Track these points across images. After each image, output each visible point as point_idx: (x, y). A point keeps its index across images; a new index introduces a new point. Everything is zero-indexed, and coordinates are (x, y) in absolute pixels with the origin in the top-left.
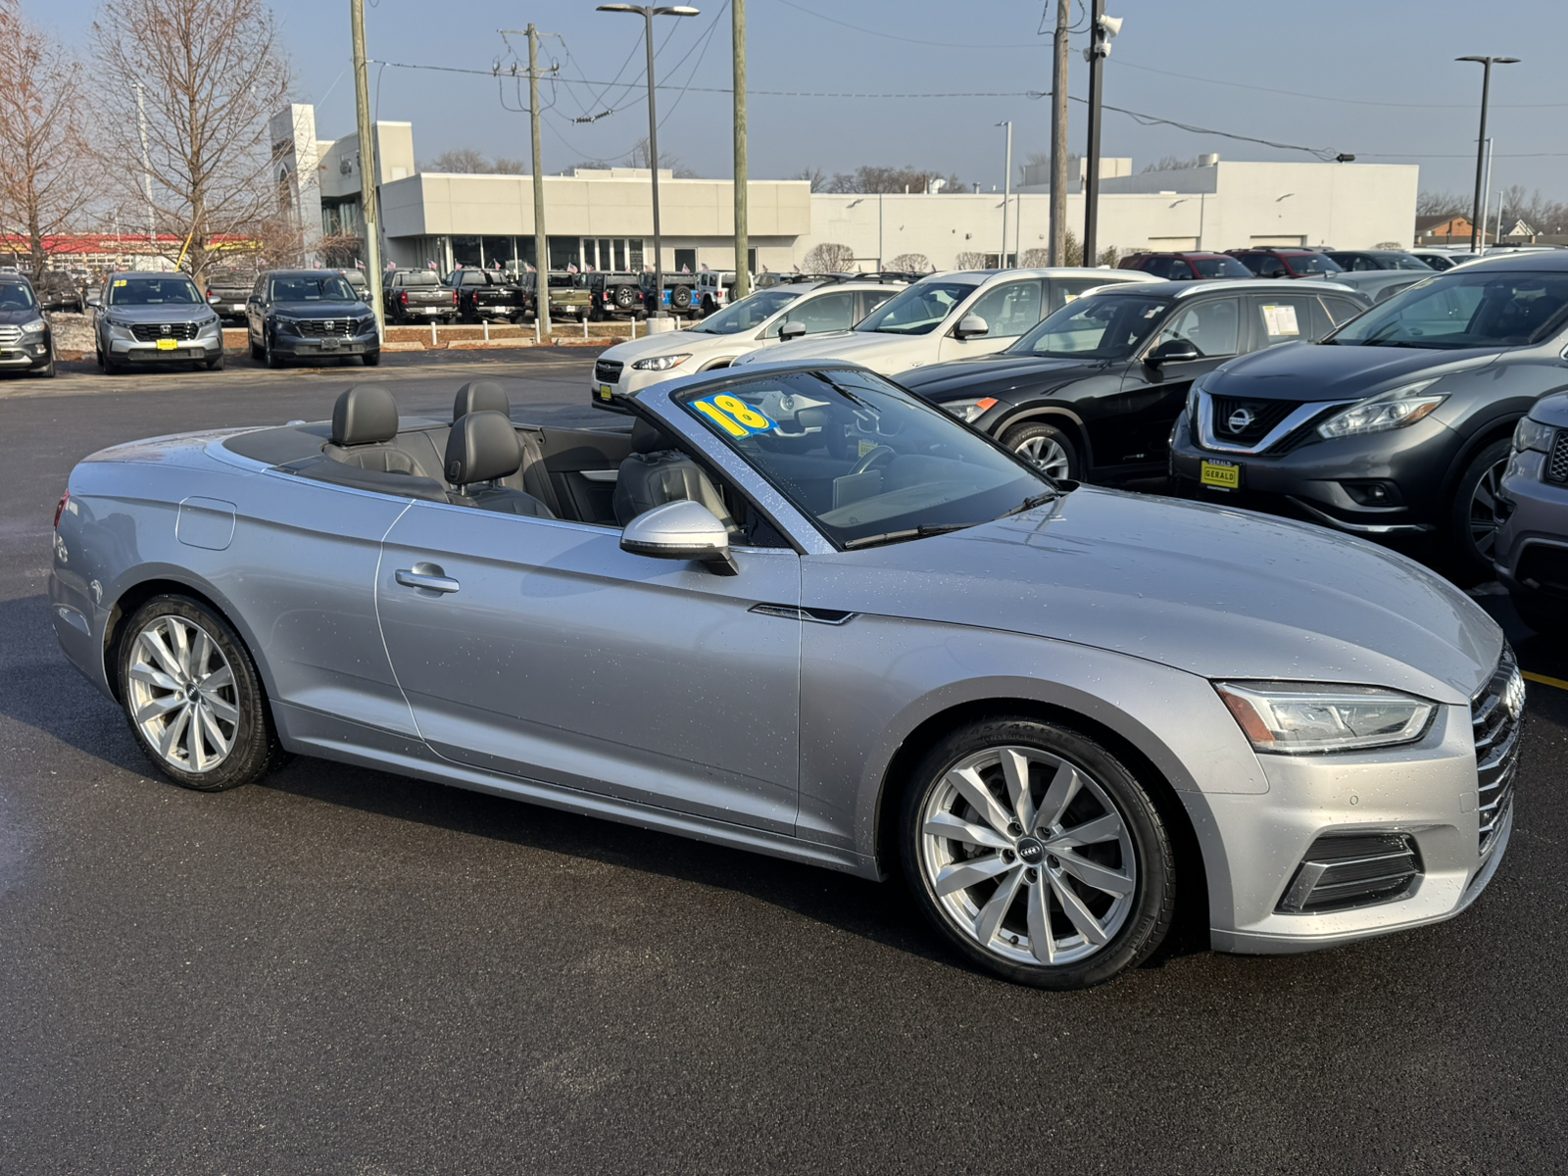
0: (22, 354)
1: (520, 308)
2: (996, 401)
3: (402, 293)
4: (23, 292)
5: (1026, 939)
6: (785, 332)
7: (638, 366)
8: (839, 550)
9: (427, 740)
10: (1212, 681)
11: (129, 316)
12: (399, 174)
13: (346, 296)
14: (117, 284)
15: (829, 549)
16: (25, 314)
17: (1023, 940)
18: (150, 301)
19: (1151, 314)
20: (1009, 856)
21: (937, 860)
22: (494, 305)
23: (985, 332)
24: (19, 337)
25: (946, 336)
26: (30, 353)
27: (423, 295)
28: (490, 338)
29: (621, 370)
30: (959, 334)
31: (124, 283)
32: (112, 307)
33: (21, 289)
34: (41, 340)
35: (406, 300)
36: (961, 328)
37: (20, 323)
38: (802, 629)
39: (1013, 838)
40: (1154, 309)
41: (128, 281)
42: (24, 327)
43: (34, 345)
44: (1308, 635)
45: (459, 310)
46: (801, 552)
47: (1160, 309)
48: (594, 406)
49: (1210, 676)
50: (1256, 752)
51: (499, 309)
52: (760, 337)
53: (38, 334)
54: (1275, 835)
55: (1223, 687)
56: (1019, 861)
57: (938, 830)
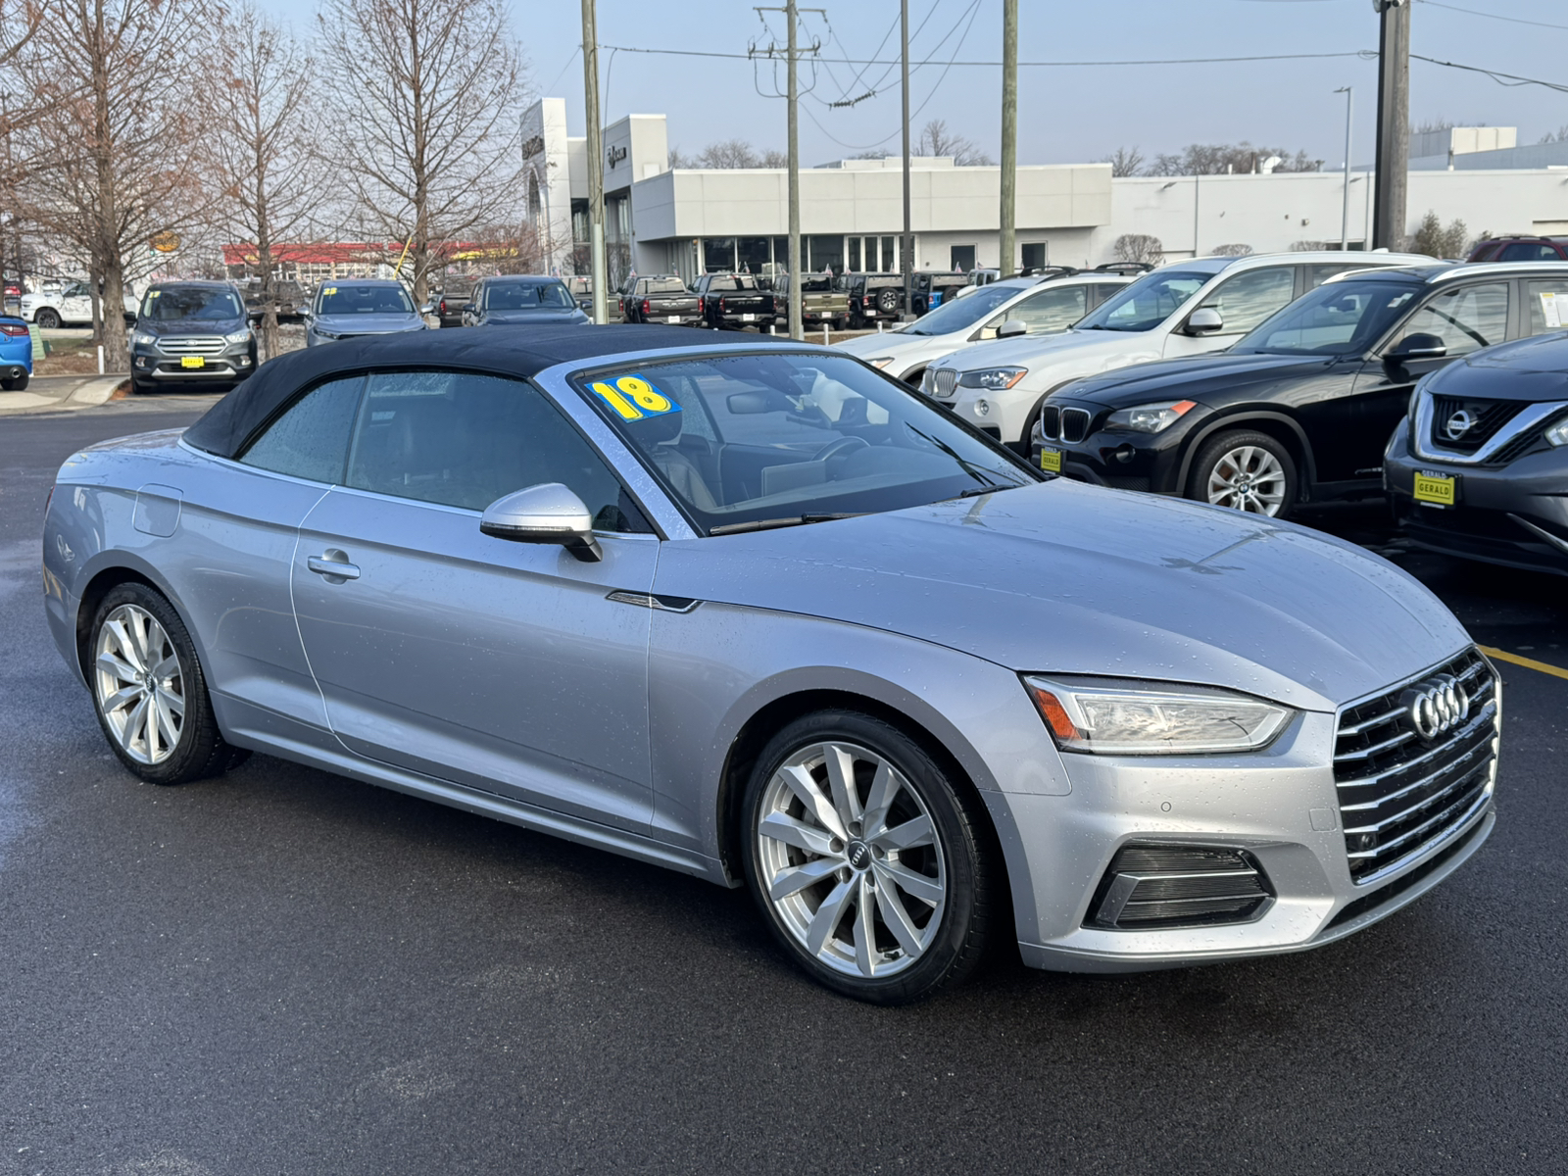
0: (225, 366)
2: (1194, 404)
3: (644, 302)
4: (231, 300)
6: (1002, 332)
8: (700, 535)
9: (336, 733)
10: (1021, 674)
11: (335, 326)
12: (654, 171)
14: (326, 292)
15: (690, 534)
16: (232, 323)
18: (360, 310)
19: (1396, 303)
21: (773, 865)
22: (743, 313)
23: (1219, 327)
24: (223, 348)
25: (1174, 332)
26: (234, 365)
27: (667, 303)
30: (1188, 330)
31: (334, 291)
32: (322, 316)
33: (229, 297)
34: (246, 351)
35: (649, 308)
36: (1191, 323)
37: (225, 333)
38: (651, 616)
40: (1400, 296)
41: (339, 288)
42: (228, 337)
43: (238, 356)
44: (1146, 630)
46: (662, 537)
47: (1407, 296)
49: (1017, 669)
50: (1059, 750)
51: (748, 317)
53: (243, 345)
54: (1078, 840)
55: (1029, 680)
57: (776, 831)
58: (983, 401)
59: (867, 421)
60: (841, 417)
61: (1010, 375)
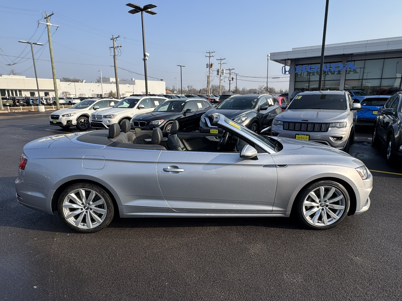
2: (164, 120)
6: (95, 108)
7: (63, 116)
19: (182, 104)
23: (144, 108)
25: (137, 108)
29: (59, 117)
30: (138, 108)
36: (139, 107)
40: (183, 103)
47: (184, 103)
48: (50, 125)
52: (90, 109)
58: (109, 120)
59: (72, 124)
60: (66, 124)
61: (113, 116)
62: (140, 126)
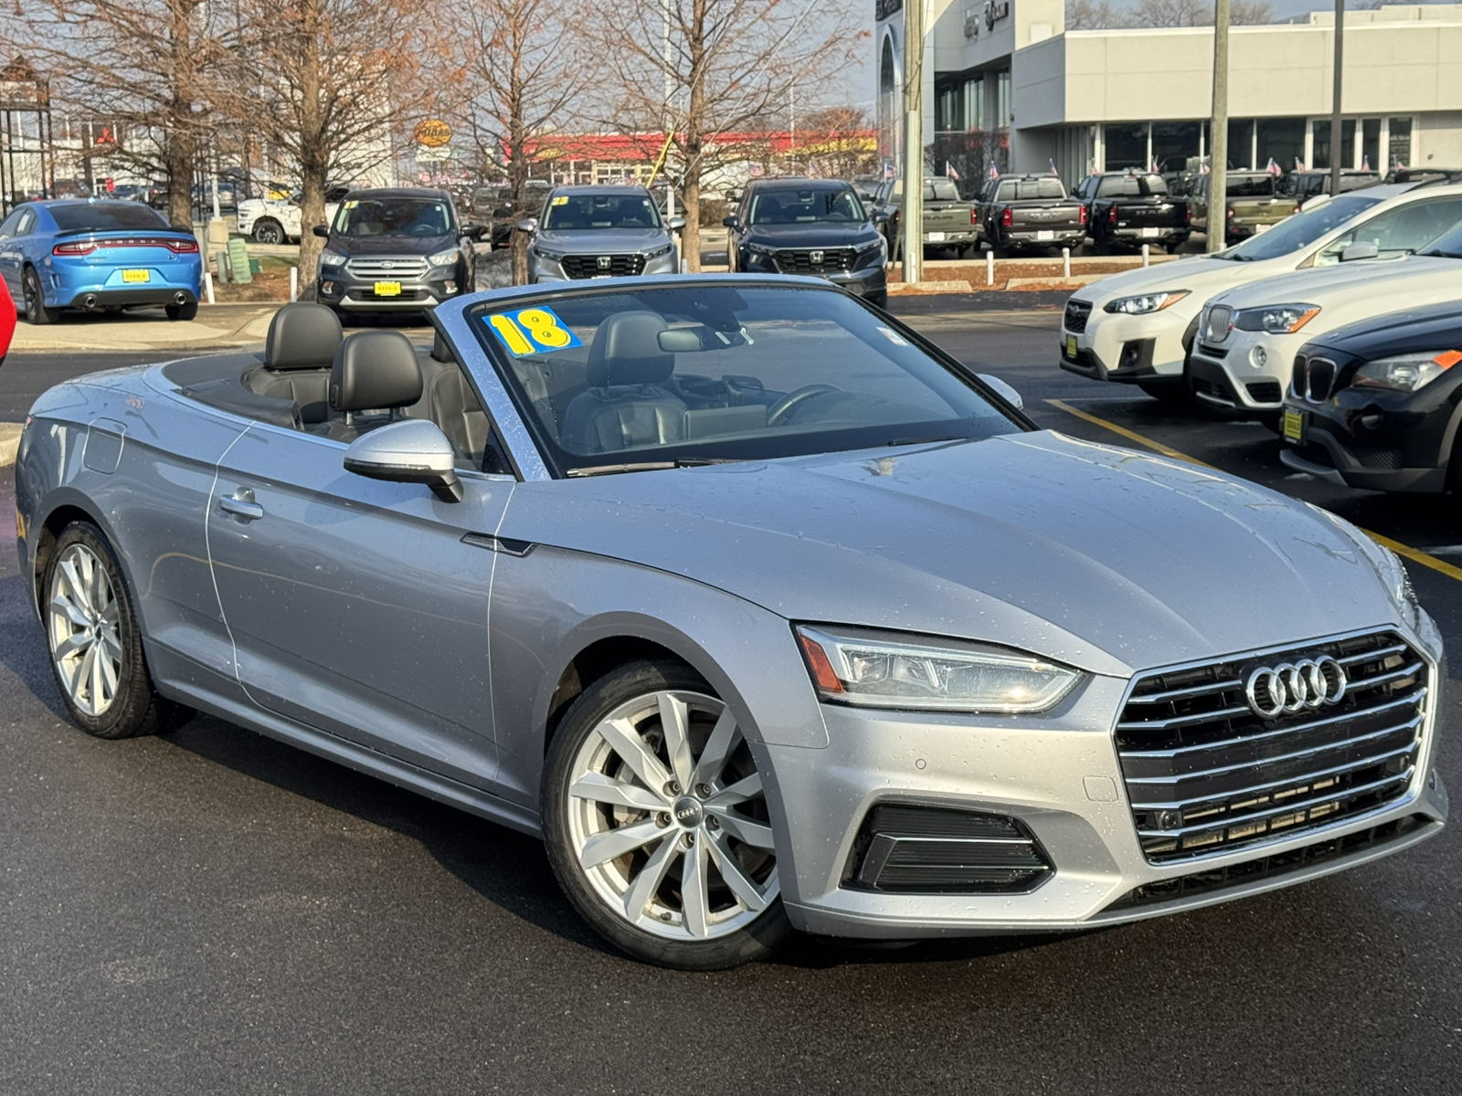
0: (427, 294)
1: (1181, 230)
3: (1006, 211)
4: (442, 212)
5: (680, 915)
6: (1346, 257)
7: (1112, 308)
8: (554, 476)
9: (243, 683)
10: (794, 623)
11: (560, 245)
12: (1042, 34)
13: (856, 216)
14: (556, 202)
15: (544, 475)
16: (436, 241)
17: (676, 916)
18: (595, 224)
20: (664, 819)
22: (1141, 226)
24: (424, 272)
26: (436, 292)
27: (1036, 213)
28: (1072, 274)
29: (1089, 313)
31: (565, 201)
32: (547, 233)
33: (438, 209)
34: (452, 275)
35: (1010, 220)
37: (428, 253)
38: (495, 557)
39: (670, 799)
41: (571, 197)
42: (432, 258)
43: (442, 282)
45: (1088, 234)
46: (519, 479)
49: (789, 617)
50: (820, 701)
51: (1150, 232)
52: (1307, 265)
53: (450, 267)
55: (802, 630)
56: (675, 824)
58: (1260, 348)
61: (1298, 314)
62: (1313, 397)
